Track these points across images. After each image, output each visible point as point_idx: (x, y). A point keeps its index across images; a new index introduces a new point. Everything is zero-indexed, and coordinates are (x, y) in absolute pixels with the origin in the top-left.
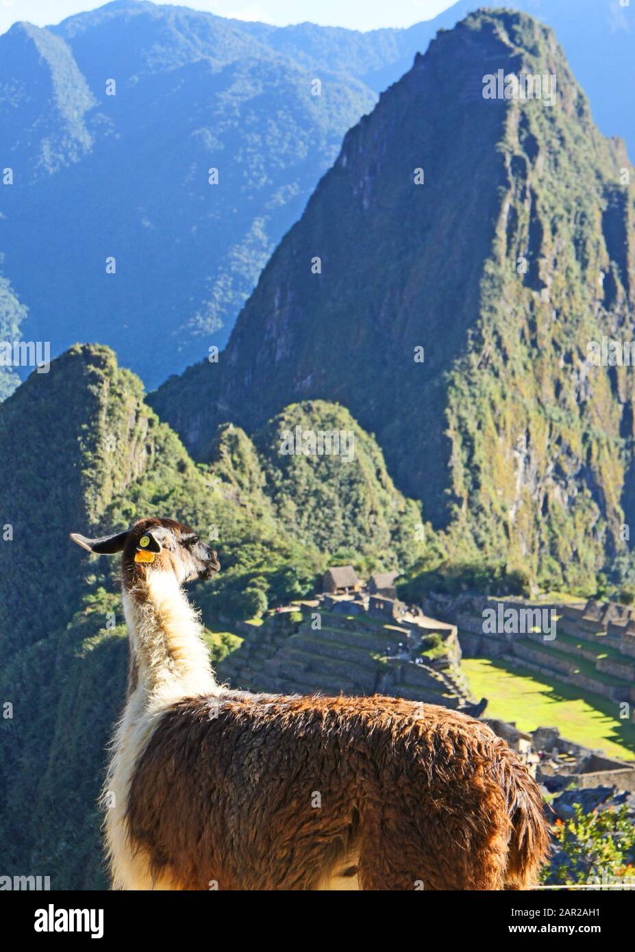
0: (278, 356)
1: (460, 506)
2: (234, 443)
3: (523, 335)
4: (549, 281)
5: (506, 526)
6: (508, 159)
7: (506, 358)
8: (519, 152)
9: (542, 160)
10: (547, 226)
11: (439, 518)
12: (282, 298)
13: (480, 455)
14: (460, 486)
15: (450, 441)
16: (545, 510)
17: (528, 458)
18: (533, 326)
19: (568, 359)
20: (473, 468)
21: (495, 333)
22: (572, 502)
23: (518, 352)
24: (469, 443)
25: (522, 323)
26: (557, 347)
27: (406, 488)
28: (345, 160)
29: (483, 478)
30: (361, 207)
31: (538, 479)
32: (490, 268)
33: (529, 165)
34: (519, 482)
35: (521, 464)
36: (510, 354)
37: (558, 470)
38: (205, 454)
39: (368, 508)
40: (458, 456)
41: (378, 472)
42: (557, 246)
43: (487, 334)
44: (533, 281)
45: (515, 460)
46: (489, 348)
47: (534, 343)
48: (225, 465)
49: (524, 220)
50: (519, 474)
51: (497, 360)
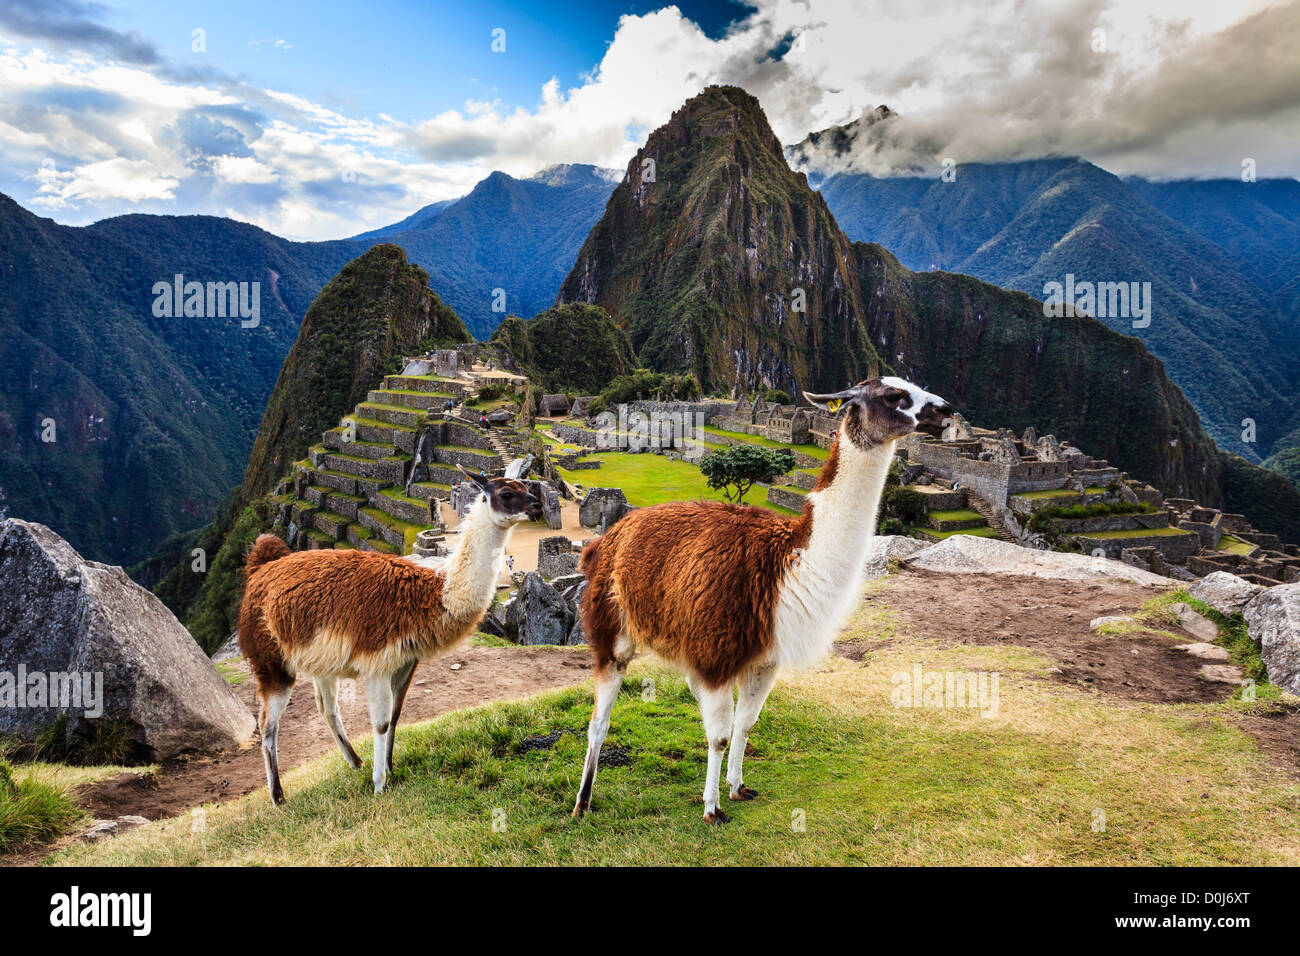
4: (756, 245)
6: (728, 165)
7: (727, 290)
8: (735, 163)
10: (754, 209)
17: (744, 355)
18: (747, 270)
19: (771, 296)
23: (736, 287)
25: (739, 268)
33: (742, 170)
36: (731, 288)
37: (765, 365)
44: (746, 243)
49: (739, 204)
51: (722, 291)
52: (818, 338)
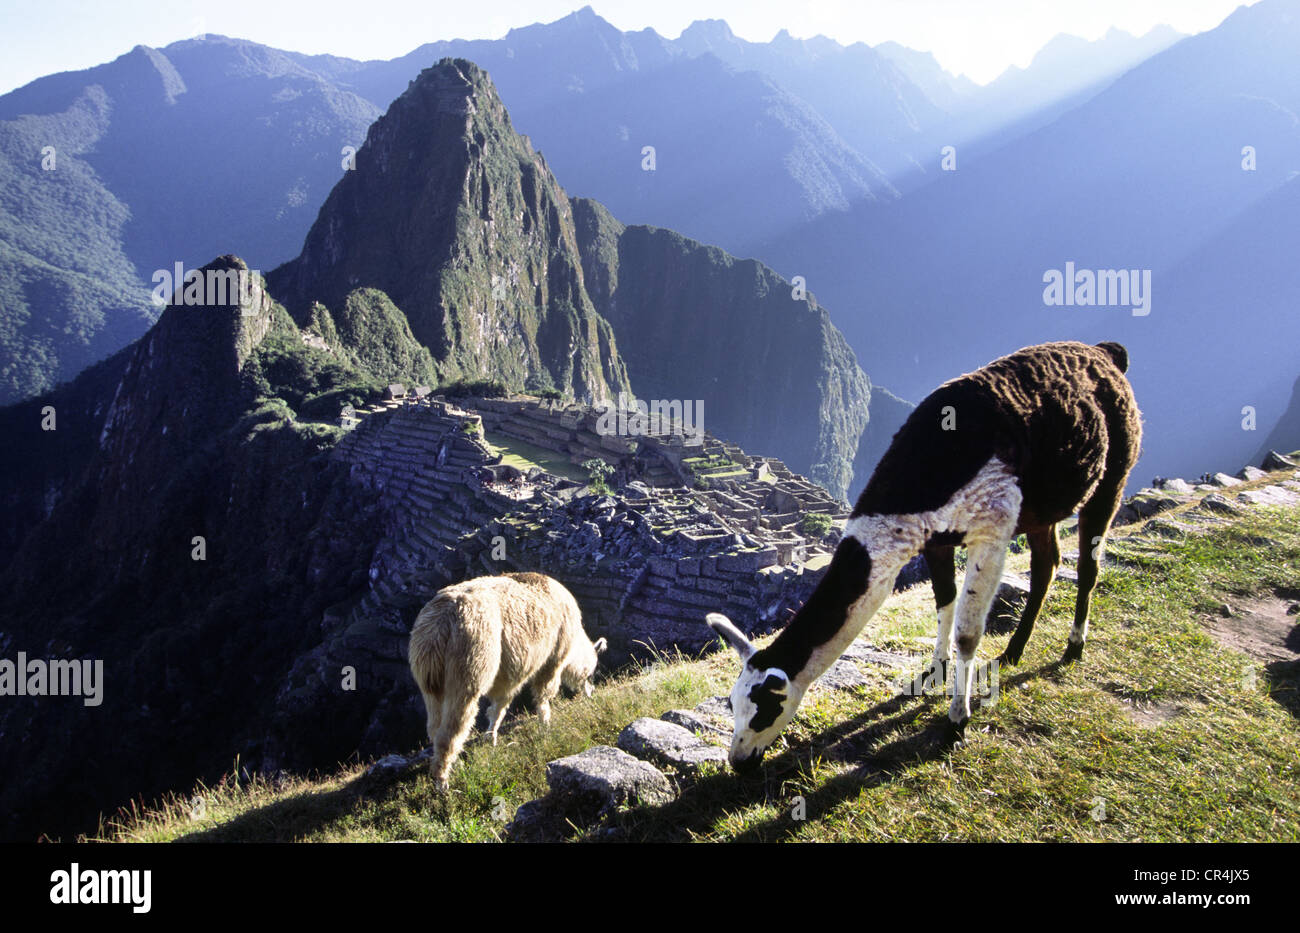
0: (334, 260)
1: (450, 347)
2: (320, 315)
3: (480, 248)
4: (493, 217)
5: (475, 357)
6: (468, 145)
7: (472, 261)
8: (473, 142)
9: (486, 147)
10: (491, 185)
11: (439, 354)
12: (335, 225)
13: (460, 315)
14: (450, 334)
15: (443, 309)
16: (496, 347)
17: (486, 317)
18: (486, 241)
19: (506, 262)
20: (457, 326)
21: (465, 246)
22: (511, 342)
23: (478, 259)
24: (453, 311)
25: (480, 239)
26: (499, 255)
27: (421, 338)
28: (370, 142)
29: (463, 331)
30: (381, 170)
31: (492, 330)
32: (461, 208)
33: (480, 149)
34: (481, 332)
35: (482, 322)
36: (474, 259)
37: (502, 324)
38: (304, 322)
39: (400, 349)
40: (447, 319)
41: (405, 329)
42: (497, 196)
43: (461, 246)
44: (485, 216)
45: (479, 320)
46: (462, 255)
47: (487, 253)
48: (316, 326)
49: (478, 181)
50: (481, 327)
51: (466, 261)
52: (545, 298)
